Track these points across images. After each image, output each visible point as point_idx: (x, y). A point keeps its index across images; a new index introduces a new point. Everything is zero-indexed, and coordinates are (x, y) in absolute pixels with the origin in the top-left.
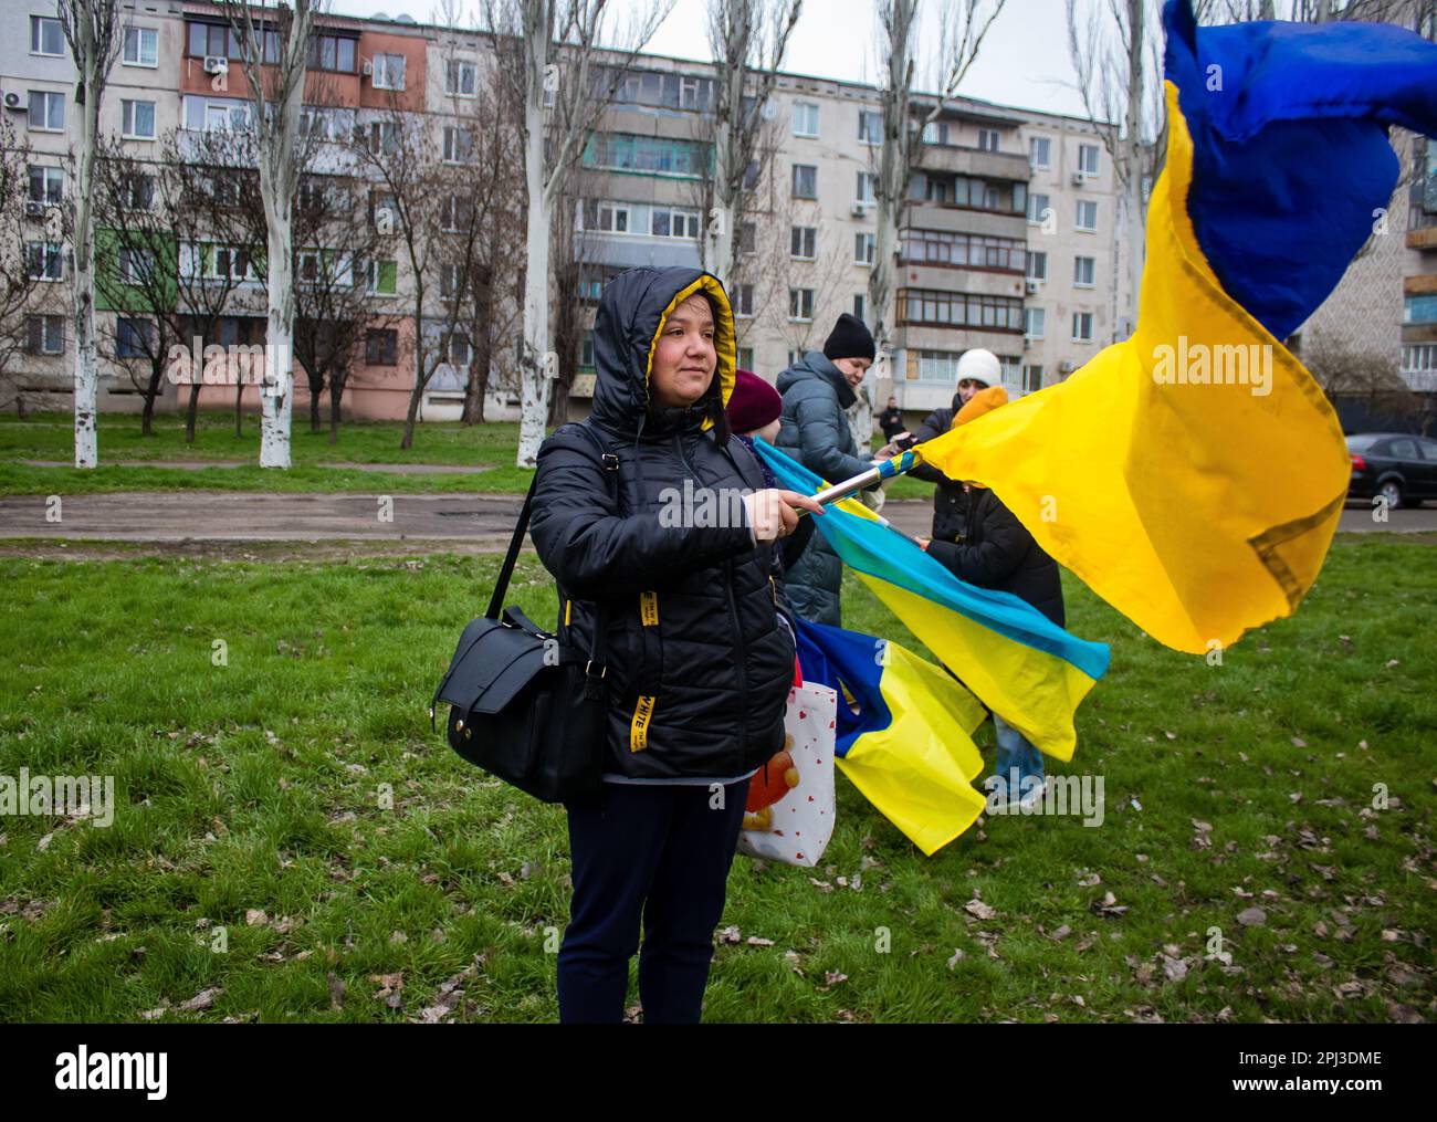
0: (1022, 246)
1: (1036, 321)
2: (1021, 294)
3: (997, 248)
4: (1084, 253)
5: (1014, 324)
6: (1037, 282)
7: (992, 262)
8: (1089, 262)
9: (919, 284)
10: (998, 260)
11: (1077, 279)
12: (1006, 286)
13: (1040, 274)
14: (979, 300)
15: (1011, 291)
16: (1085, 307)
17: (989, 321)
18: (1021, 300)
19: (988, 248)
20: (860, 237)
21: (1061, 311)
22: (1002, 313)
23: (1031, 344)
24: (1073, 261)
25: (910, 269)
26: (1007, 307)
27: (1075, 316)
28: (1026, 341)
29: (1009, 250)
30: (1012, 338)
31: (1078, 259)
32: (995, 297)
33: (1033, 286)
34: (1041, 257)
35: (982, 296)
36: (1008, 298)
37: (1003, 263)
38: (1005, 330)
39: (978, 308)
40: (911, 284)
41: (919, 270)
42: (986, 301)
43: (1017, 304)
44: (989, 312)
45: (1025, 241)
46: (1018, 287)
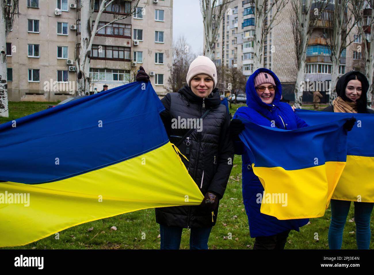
0: (129, 27)
1: (138, 56)
2: (130, 45)
3: (118, 28)
4: (158, 30)
5: (126, 58)
6: (139, 41)
7: (116, 33)
8: (162, 33)
10: (119, 32)
11: (156, 40)
12: (123, 42)
13: (140, 37)
14: (111, 48)
15: (125, 45)
16: (160, 50)
17: (116, 56)
18: (130, 48)
19: (114, 28)
21: (150, 52)
22: (121, 53)
24: (155, 32)
26: (124, 51)
27: (156, 54)
28: (134, 64)
29: (124, 28)
30: (126, 63)
31: (157, 32)
32: (118, 47)
33: (136, 43)
34: (140, 31)
35: (113, 47)
36: (124, 47)
37: (121, 33)
38: (123, 60)
39: (111, 51)
42: (114, 49)
43: (128, 50)
44: (116, 53)
45: (131, 25)
46: (128, 43)
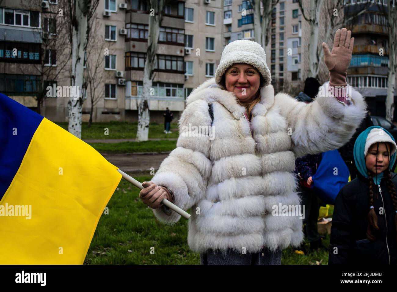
0: (182, 32)
1: (189, 68)
2: (183, 55)
3: (171, 33)
4: (210, 36)
5: (180, 69)
6: (189, 49)
7: (169, 40)
8: (212, 39)
9: (136, 50)
10: (172, 39)
11: (207, 48)
12: (176, 51)
13: (191, 45)
14: (163, 58)
15: (178, 53)
16: (211, 60)
17: (169, 68)
18: (183, 57)
19: (167, 33)
20: (107, 27)
21: (200, 62)
22: (174, 63)
23: (188, 78)
24: (205, 39)
25: (132, 43)
26: (177, 61)
27: (207, 65)
28: (186, 77)
29: (177, 34)
30: (179, 75)
31: (207, 38)
32: (171, 56)
33: (188, 51)
34: (191, 37)
35: (165, 56)
36: (177, 57)
37: (174, 40)
38: (176, 72)
39: (163, 61)
40: (132, 50)
41: (136, 43)
42: (167, 58)
43: (181, 59)
44: (168, 63)
45: (184, 30)
46: (181, 51)
